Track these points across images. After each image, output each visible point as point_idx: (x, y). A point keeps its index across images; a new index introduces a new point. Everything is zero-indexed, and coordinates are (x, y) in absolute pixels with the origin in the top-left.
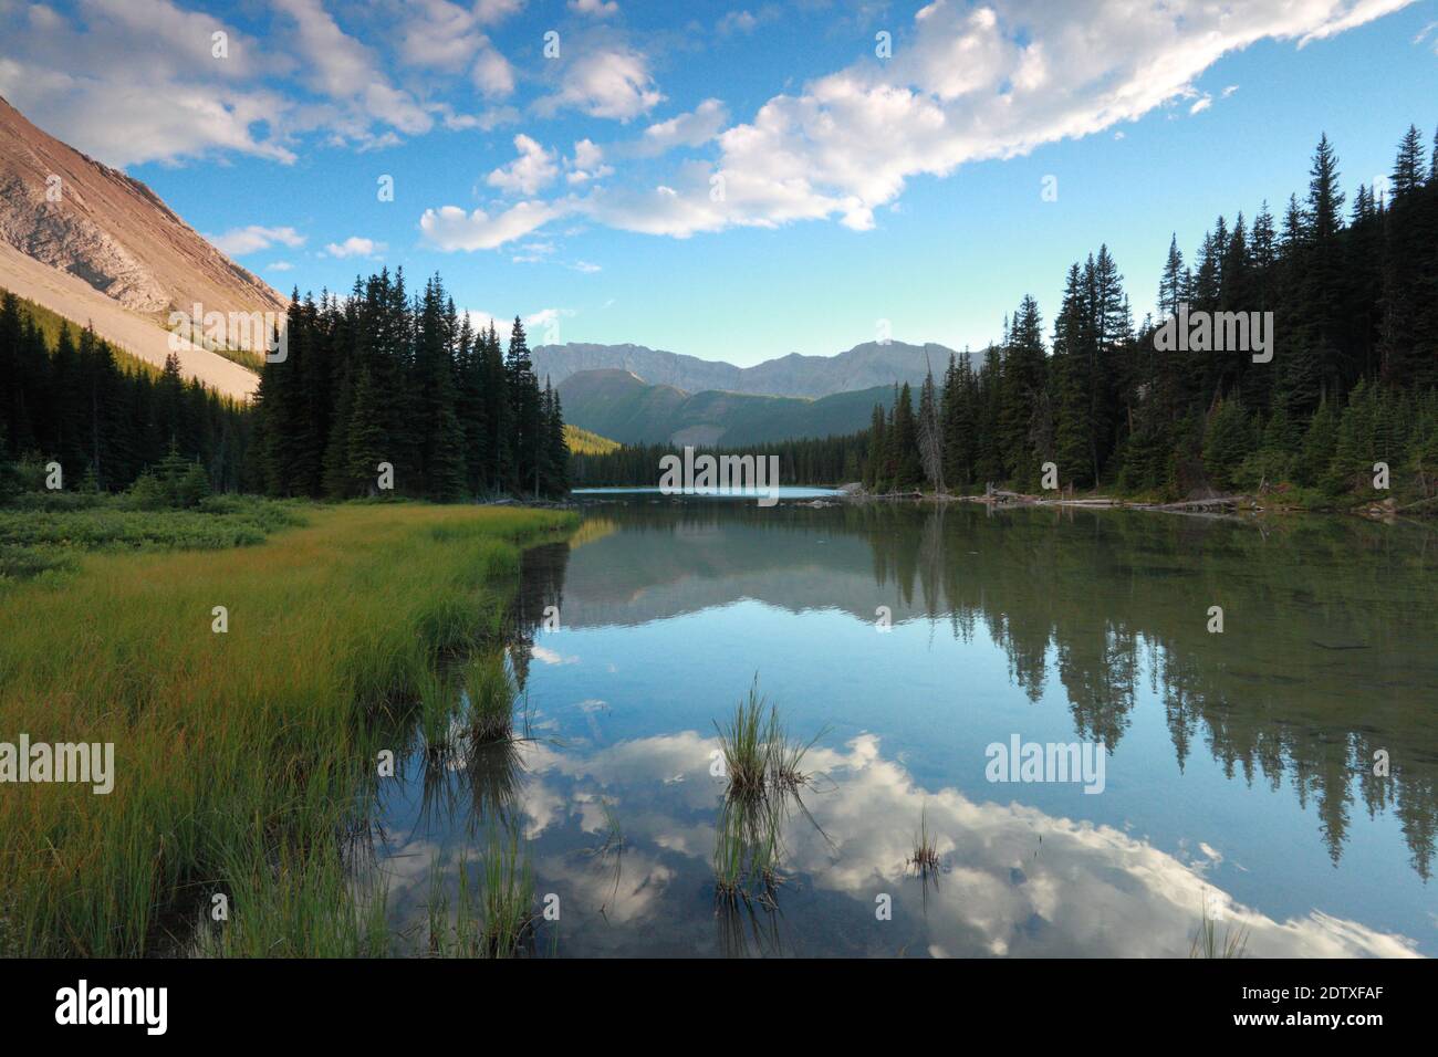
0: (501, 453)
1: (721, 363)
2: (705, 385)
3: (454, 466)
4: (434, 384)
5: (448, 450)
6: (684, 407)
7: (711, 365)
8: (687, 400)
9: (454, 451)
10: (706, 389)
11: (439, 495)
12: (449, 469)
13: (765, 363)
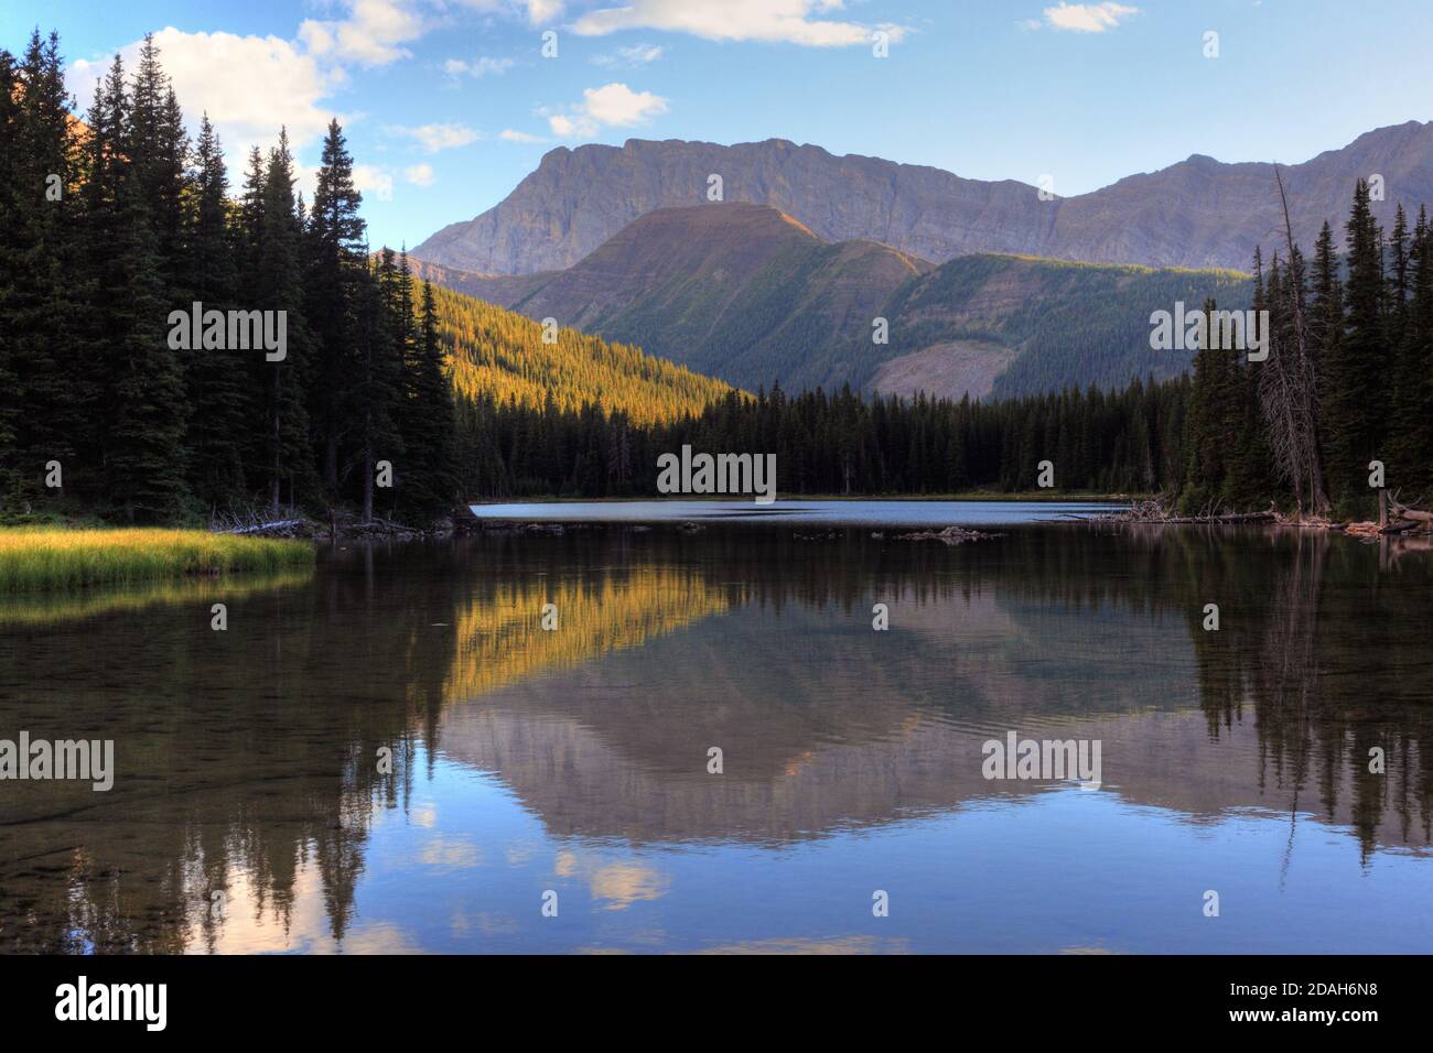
0: (283, 422)
1: (1009, 184)
2: (970, 242)
3: (158, 449)
4: (121, 277)
5: (148, 416)
6: (914, 297)
7: (985, 188)
8: (920, 280)
9: (163, 417)
10: (967, 252)
11: (130, 508)
12: (147, 455)
13: (1122, 181)
